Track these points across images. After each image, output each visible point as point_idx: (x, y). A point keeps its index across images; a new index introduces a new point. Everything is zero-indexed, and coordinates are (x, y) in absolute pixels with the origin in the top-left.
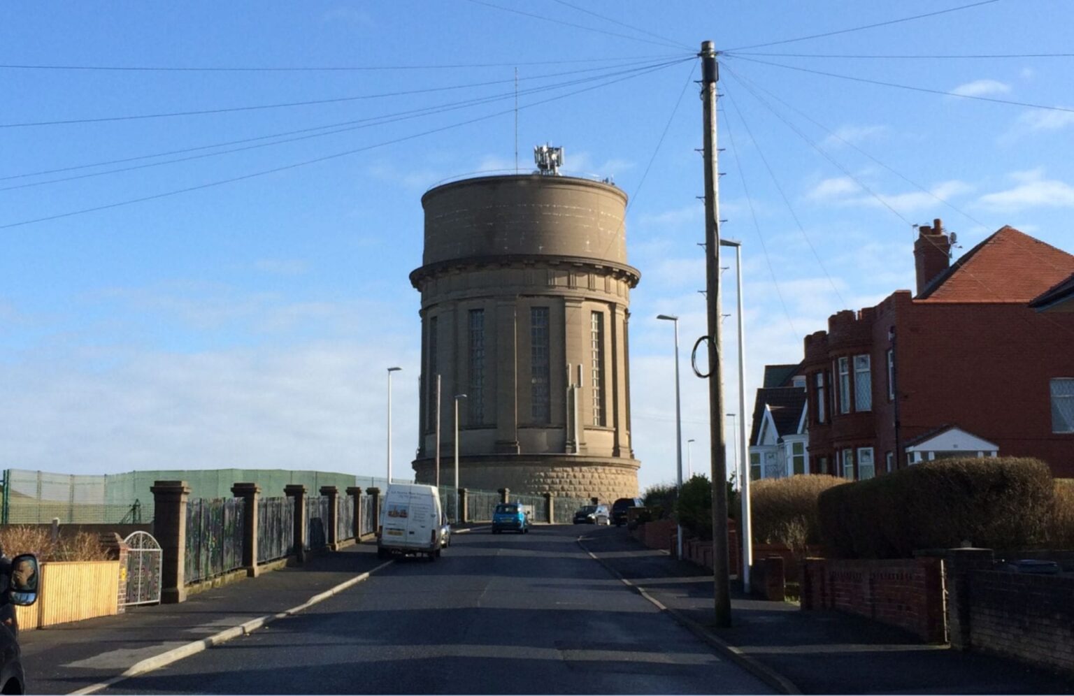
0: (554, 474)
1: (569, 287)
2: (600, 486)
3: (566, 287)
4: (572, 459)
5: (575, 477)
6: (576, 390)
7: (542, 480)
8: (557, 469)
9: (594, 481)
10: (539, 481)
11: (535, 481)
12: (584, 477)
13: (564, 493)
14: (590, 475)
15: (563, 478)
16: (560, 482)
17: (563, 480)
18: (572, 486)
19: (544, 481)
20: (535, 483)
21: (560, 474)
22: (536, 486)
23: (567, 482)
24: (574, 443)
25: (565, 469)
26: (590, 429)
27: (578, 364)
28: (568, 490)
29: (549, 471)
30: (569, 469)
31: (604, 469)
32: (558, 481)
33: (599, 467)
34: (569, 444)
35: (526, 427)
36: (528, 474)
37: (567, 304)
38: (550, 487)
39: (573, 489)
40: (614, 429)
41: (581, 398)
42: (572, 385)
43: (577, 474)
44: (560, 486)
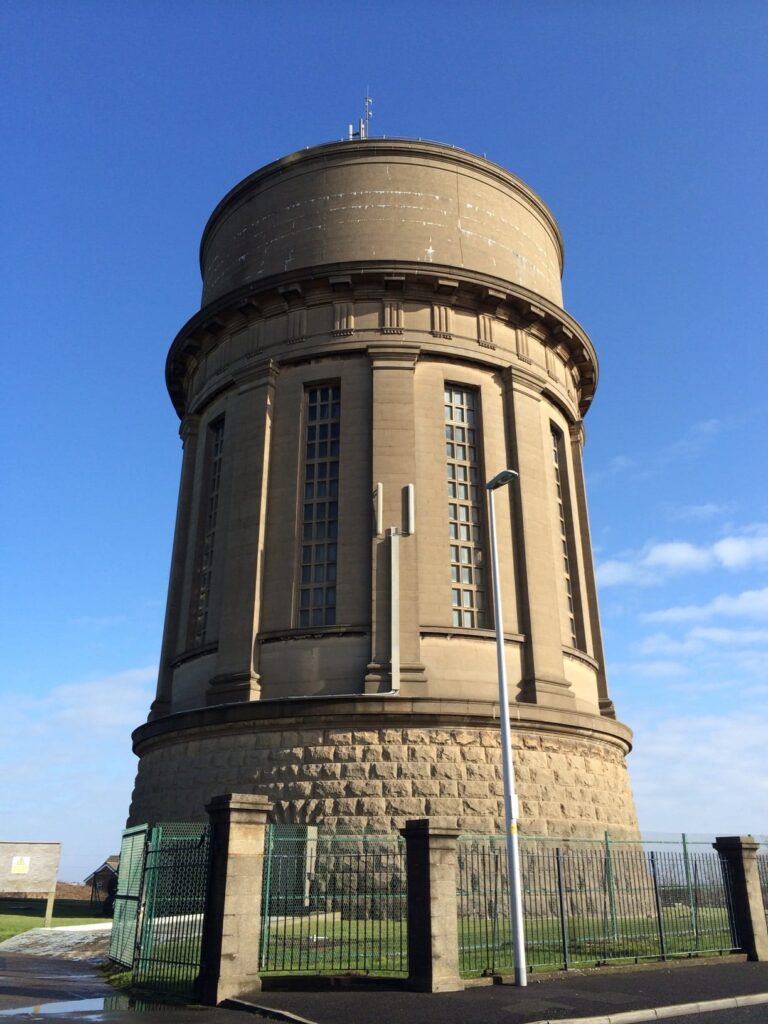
0: (329, 751)
1: (382, 330)
2: (464, 781)
3: (376, 330)
4: (375, 708)
5: (386, 756)
6: (395, 541)
7: (295, 768)
8: (338, 737)
9: (444, 766)
10: (290, 770)
11: (279, 771)
12: (413, 754)
13: (352, 802)
14: (433, 751)
15: (352, 759)
16: (344, 769)
17: (350, 766)
18: (378, 783)
19: (300, 770)
20: (280, 776)
21: (344, 750)
22: (281, 785)
23: (362, 770)
24: (389, 668)
25: (358, 735)
26: (445, 635)
27: (406, 485)
28: (364, 794)
29: (316, 745)
30: (372, 737)
31: (480, 736)
32: (337, 768)
33: (464, 730)
34: (375, 671)
35: (278, 639)
36: (265, 753)
37: (377, 364)
38: (315, 787)
39: (380, 791)
40: (521, 638)
41: (411, 559)
42: (388, 532)
43: (392, 749)
44: (344, 783)
